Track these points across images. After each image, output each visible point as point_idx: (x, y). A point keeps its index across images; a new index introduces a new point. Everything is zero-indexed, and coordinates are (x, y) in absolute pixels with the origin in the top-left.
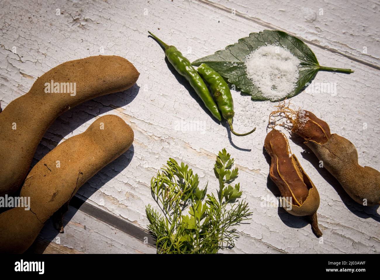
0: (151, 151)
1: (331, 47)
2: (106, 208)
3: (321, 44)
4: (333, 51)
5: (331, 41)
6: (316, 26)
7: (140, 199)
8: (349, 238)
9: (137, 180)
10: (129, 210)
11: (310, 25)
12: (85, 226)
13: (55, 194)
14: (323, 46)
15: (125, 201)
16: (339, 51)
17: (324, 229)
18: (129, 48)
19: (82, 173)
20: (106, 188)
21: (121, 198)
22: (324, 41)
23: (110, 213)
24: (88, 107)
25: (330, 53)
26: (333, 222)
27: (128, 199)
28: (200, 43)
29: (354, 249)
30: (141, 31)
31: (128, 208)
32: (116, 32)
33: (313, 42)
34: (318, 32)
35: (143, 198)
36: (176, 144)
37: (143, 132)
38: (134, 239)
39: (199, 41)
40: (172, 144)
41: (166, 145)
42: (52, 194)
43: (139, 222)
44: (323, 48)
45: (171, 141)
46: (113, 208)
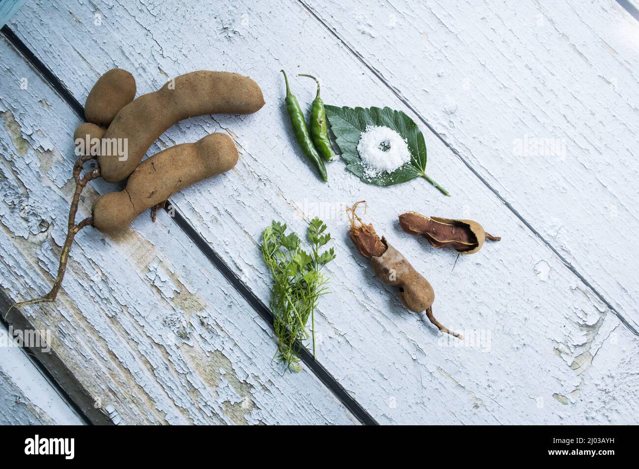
0: (247, 186)
1: (455, 147)
2: (191, 222)
3: (448, 141)
4: (455, 152)
5: (458, 141)
6: (451, 120)
7: (221, 225)
8: (382, 326)
9: (226, 208)
10: (209, 232)
11: (447, 116)
12: (169, 231)
13: (153, 192)
14: (448, 143)
15: (209, 222)
16: (460, 154)
17: (366, 310)
18: (263, 77)
19: (181, 181)
20: (197, 205)
21: (207, 219)
22: (451, 138)
23: (193, 227)
24: (207, 122)
25: (452, 152)
26: (376, 308)
27: (212, 222)
28: (332, 95)
29: (383, 335)
30: (281, 62)
31: (209, 229)
32: (257, 55)
33: (441, 136)
34: (450, 127)
35: (225, 226)
36: (271, 188)
37: (247, 165)
38: (205, 257)
39: (332, 93)
40: (268, 186)
41: (261, 185)
42: (151, 192)
43: (214, 245)
44: (447, 145)
45: (267, 183)
46: (197, 224)
